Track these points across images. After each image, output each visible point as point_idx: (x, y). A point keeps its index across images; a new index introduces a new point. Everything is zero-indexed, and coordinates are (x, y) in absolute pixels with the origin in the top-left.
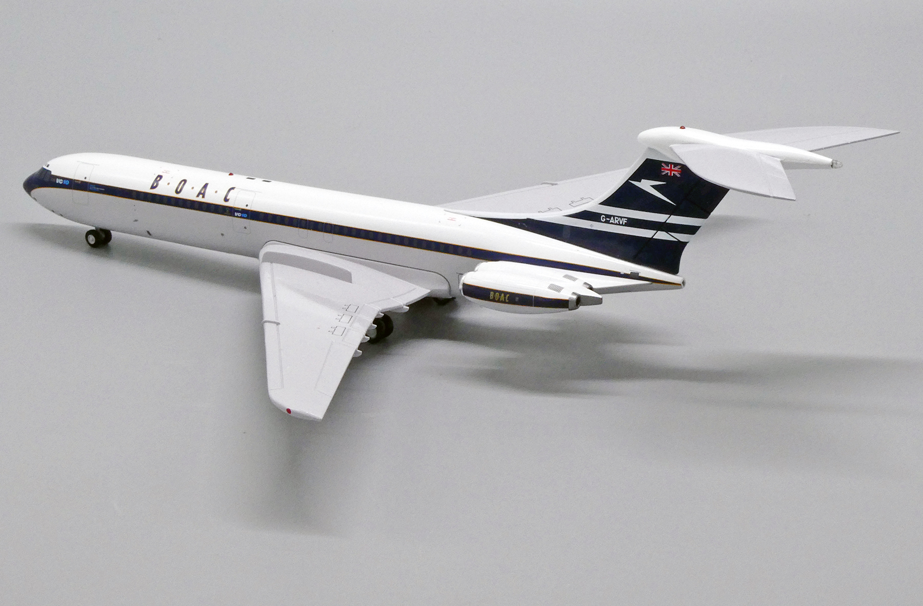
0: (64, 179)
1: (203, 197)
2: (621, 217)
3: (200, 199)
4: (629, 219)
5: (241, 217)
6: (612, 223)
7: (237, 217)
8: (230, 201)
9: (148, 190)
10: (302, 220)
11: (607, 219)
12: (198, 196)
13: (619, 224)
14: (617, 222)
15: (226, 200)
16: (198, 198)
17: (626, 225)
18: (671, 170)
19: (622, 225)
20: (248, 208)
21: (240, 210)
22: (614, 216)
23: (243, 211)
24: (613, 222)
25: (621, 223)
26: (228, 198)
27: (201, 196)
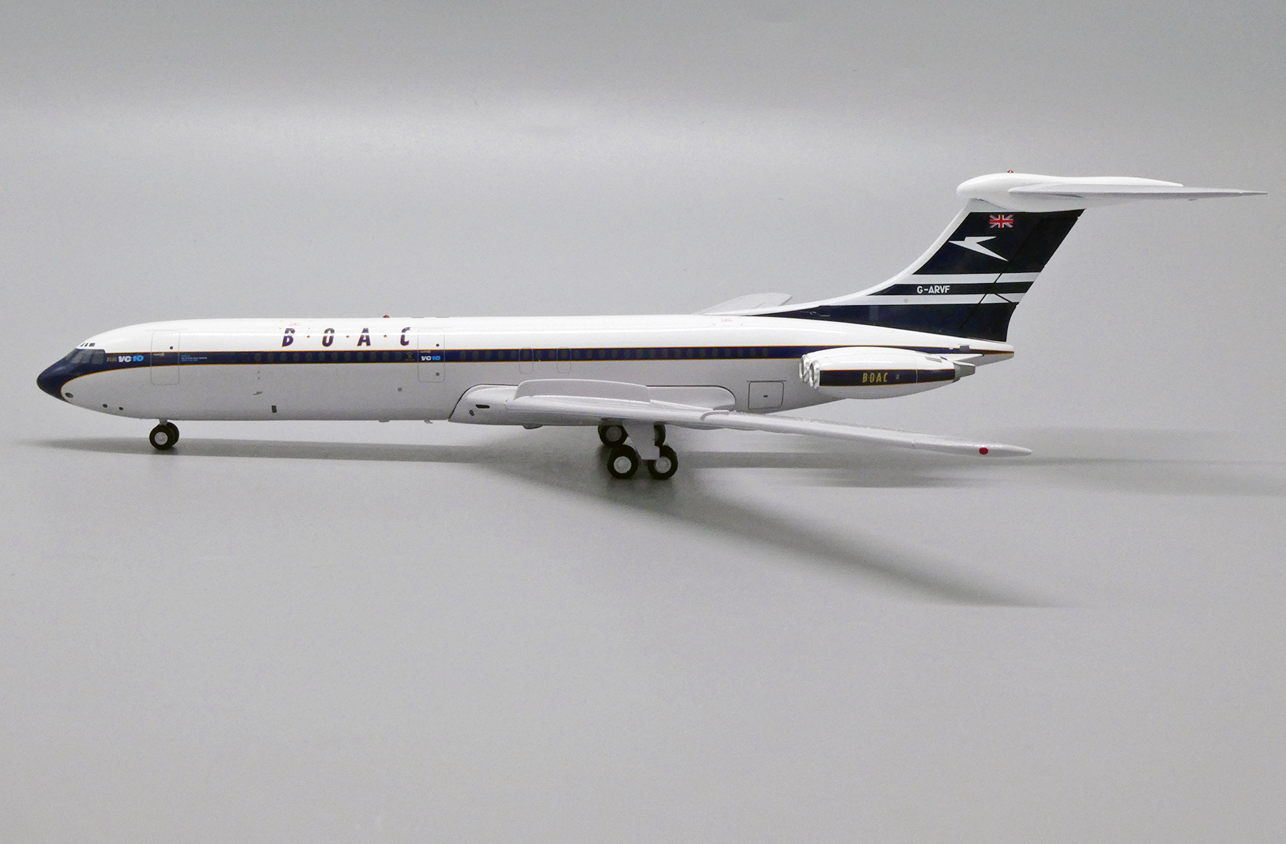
0: (132, 355)
1: (368, 344)
2: (942, 285)
3: (364, 347)
4: (951, 285)
5: (432, 361)
6: (931, 294)
7: (426, 361)
8: (410, 343)
9: (279, 347)
10: (523, 351)
11: (925, 290)
12: (360, 344)
13: (941, 294)
14: (937, 291)
15: (404, 343)
16: (359, 347)
17: (949, 293)
18: (1001, 221)
19: (944, 294)
20: (440, 348)
21: (429, 352)
22: (933, 285)
23: (433, 353)
24: (933, 292)
25: (942, 292)
26: (406, 340)
27: (364, 344)
